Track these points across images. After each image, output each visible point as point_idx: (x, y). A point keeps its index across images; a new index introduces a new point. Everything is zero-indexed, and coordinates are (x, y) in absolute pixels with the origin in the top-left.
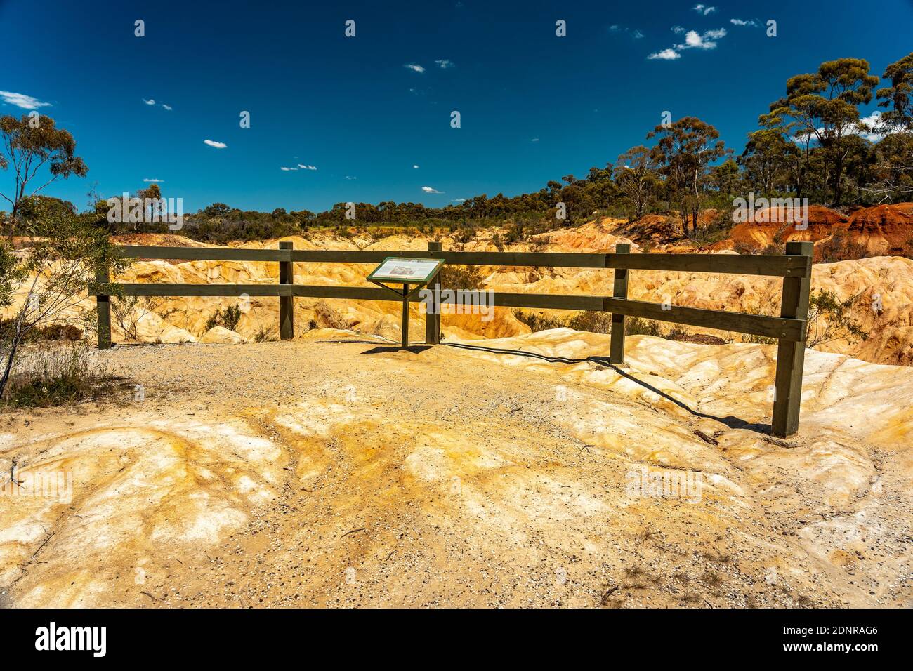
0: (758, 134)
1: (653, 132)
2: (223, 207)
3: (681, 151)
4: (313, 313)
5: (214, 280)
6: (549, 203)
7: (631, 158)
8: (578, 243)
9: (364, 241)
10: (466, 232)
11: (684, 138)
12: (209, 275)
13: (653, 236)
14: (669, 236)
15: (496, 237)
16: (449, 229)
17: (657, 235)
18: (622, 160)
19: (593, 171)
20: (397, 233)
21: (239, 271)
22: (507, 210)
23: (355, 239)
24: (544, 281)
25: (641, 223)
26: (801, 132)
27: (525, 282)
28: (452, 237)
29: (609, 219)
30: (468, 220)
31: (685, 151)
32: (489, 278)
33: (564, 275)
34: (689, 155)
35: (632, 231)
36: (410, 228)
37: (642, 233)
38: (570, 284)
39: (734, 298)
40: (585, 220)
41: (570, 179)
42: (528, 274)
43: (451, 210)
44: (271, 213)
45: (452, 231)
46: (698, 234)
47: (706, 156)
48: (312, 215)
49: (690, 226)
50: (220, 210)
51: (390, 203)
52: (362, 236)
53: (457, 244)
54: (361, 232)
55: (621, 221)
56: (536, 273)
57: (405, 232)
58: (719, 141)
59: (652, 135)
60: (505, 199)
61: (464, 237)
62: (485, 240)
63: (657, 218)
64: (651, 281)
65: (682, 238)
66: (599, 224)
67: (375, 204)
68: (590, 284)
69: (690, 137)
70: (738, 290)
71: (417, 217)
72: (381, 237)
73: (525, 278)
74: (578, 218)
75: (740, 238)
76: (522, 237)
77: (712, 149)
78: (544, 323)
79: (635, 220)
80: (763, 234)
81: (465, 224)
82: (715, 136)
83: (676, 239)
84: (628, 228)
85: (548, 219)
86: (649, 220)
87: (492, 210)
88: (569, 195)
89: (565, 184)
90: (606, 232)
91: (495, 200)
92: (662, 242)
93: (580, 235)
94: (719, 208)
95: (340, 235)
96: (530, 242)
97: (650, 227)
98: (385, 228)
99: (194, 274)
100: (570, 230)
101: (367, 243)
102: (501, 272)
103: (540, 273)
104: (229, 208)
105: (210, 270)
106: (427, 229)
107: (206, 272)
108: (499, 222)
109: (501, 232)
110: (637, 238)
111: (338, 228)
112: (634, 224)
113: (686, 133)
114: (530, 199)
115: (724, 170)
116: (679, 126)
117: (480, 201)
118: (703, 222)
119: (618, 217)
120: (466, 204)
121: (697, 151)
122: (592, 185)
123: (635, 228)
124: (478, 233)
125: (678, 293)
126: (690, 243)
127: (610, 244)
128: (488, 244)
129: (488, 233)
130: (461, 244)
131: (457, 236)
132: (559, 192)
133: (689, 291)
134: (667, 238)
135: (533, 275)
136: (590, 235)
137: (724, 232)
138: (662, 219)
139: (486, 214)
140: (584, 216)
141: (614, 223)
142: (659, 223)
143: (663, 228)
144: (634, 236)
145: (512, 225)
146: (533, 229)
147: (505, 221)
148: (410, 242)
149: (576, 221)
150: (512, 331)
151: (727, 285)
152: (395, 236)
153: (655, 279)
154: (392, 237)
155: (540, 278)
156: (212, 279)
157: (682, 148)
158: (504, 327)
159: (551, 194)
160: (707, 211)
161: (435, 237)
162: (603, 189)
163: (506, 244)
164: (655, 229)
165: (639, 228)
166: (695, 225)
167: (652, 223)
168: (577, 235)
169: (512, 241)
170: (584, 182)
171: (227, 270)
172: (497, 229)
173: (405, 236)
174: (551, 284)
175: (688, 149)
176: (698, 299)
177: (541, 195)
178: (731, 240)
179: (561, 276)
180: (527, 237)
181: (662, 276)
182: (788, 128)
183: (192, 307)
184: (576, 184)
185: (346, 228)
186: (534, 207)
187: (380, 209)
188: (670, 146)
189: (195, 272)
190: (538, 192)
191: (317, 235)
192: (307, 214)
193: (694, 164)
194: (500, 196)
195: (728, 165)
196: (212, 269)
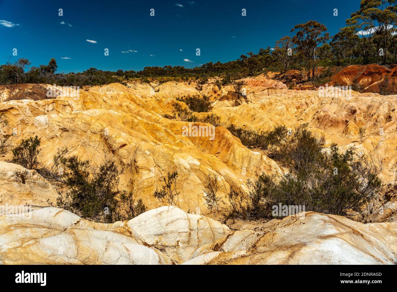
0: (345, 29)
1: (294, 29)
2: (95, 69)
3: (308, 38)
4: (99, 136)
5: (49, 112)
6: (241, 65)
7: (282, 42)
8: (256, 84)
9: (155, 85)
10: (203, 79)
11: (310, 31)
12: (46, 109)
13: (293, 80)
14: (301, 80)
15: (217, 82)
16: (195, 78)
17: (294, 80)
18: (278, 43)
19: (261, 50)
20: (171, 80)
21: (66, 106)
22: (222, 69)
23: (151, 83)
24: (244, 105)
25: (287, 74)
26: (367, 27)
27: (233, 106)
28: (196, 82)
29: (270, 72)
30: (204, 74)
31: (310, 38)
32: (214, 104)
33: (252, 101)
34: (311, 40)
35: (283, 78)
36: (177, 78)
37: (287, 79)
38: (257, 106)
39: (350, 115)
40: (259, 73)
41: (251, 54)
42: (234, 101)
43: (197, 69)
44: (116, 72)
45: (197, 79)
46: (315, 79)
47: (320, 40)
48: (135, 72)
49: (311, 75)
50: (93, 71)
51: (169, 66)
52: (155, 82)
53: (199, 85)
54: (154, 80)
55: (277, 73)
56: (238, 101)
57: (175, 80)
58: (327, 32)
59: (294, 30)
60: (221, 64)
61: (202, 82)
62: (212, 83)
63: (294, 72)
64: (298, 104)
65: (307, 81)
66: (266, 74)
67: (163, 67)
68: (266, 106)
69: (312, 30)
70: (352, 111)
71: (182, 72)
72: (163, 82)
73: (233, 103)
74: (255, 72)
75: (337, 81)
76: (230, 81)
77: (323, 36)
78: (246, 132)
79: (284, 73)
80: (348, 79)
81: (203, 76)
82: (325, 30)
83: (304, 82)
84: (280, 76)
85: (241, 73)
86: (290, 72)
87: (215, 69)
88: (251, 61)
89: (249, 56)
90: (270, 78)
91: (217, 64)
92: (297, 83)
93: (257, 80)
94: (325, 66)
95: (144, 81)
96: (234, 84)
97: (291, 76)
98: (165, 78)
99: (37, 109)
100: (252, 78)
101: (157, 85)
102: (221, 100)
103: (240, 100)
104: (97, 70)
105: (47, 105)
106: (185, 78)
107: (44, 107)
108: (218, 74)
109: (220, 79)
110: (285, 81)
111: (143, 78)
112: (283, 74)
113: (310, 29)
114: (233, 63)
115: (323, 48)
116: (307, 25)
117: (210, 65)
118: (318, 73)
119: (275, 71)
120: (203, 66)
121: (316, 37)
122: (261, 57)
123: (284, 77)
124: (209, 80)
125: (317, 112)
126: (311, 83)
127: (272, 84)
128: (214, 85)
129: (213, 80)
130: (201, 85)
131: (199, 81)
132: (246, 60)
133: (324, 112)
134: (299, 81)
135: (237, 102)
136: (262, 80)
137: (328, 78)
138: (297, 72)
139: (212, 71)
140: (259, 71)
141: (273, 74)
142: (295, 74)
143: (298, 76)
144: (283, 80)
145: (225, 76)
146: (235, 77)
147: (222, 74)
148: (177, 84)
149: (255, 74)
150: (229, 144)
151: (345, 108)
152: (170, 82)
153: (300, 103)
154: (168, 82)
155: (241, 103)
156: (48, 111)
157: (309, 36)
158: (224, 140)
159: (242, 61)
160: (319, 67)
161: (189, 82)
162: (267, 58)
163: (222, 85)
164: (294, 77)
165: (286, 76)
166: (313, 74)
167: (292, 74)
168: (256, 80)
169: (225, 83)
170: (257, 56)
171: (59, 105)
172: (218, 78)
173: (175, 82)
174: (247, 107)
175: (312, 36)
176: (331, 116)
177: (237, 62)
178: (332, 82)
179: (251, 102)
180: (232, 81)
181: (303, 102)
182: (361, 25)
183: (28, 131)
184: (253, 56)
185: (147, 78)
186: (235, 67)
187: (165, 69)
188: (302, 35)
189: (37, 107)
190: (236, 60)
191: (133, 82)
192: (132, 72)
193: (314, 44)
194: (219, 62)
195: (325, 46)
196: (48, 105)
